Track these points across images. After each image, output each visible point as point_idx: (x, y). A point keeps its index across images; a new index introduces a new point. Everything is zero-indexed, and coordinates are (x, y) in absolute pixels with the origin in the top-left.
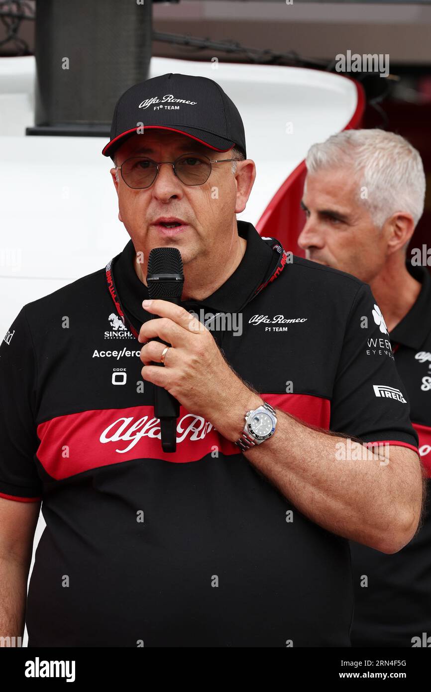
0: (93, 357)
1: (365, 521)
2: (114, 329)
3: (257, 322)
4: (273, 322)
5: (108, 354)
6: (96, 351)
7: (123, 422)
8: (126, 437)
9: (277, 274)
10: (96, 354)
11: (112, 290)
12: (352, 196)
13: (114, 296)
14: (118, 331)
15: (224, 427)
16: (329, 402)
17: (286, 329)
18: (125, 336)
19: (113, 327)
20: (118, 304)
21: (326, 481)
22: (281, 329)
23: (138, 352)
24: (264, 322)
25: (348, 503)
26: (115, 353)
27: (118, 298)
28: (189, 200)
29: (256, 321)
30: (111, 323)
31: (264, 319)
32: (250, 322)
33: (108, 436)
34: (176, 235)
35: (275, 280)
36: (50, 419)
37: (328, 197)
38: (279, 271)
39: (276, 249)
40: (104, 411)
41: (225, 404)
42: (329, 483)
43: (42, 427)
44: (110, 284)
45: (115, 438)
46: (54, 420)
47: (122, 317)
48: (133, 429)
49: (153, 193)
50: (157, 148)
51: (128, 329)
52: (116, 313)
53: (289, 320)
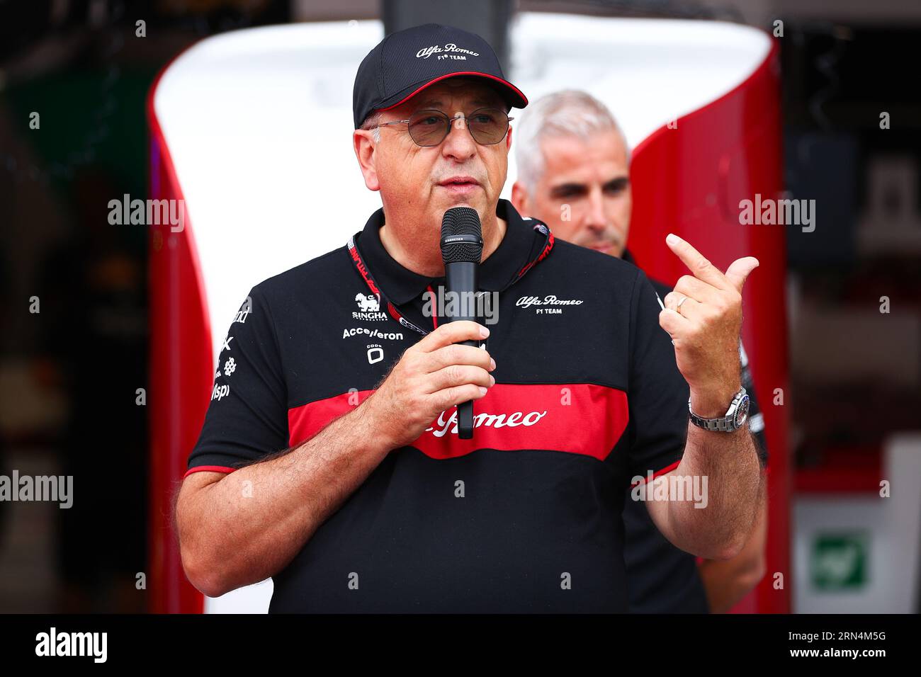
0: (344, 337)
2: (362, 310)
3: (526, 305)
4: (545, 303)
5: (359, 332)
6: (346, 331)
9: (546, 253)
10: (346, 334)
11: (362, 268)
13: (364, 274)
14: (368, 312)
17: (559, 311)
18: (376, 317)
19: (361, 308)
20: (370, 282)
22: (554, 311)
23: (391, 334)
24: (535, 304)
26: (366, 332)
27: (370, 274)
28: (482, 158)
29: (525, 303)
30: (359, 304)
31: (534, 301)
32: (517, 304)
34: (468, 193)
35: (543, 259)
38: (548, 250)
39: (537, 229)
44: (358, 262)
47: (378, 295)
49: (447, 150)
50: (447, 101)
51: (382, 310)
52: (367, 292)
53: (562, 302)
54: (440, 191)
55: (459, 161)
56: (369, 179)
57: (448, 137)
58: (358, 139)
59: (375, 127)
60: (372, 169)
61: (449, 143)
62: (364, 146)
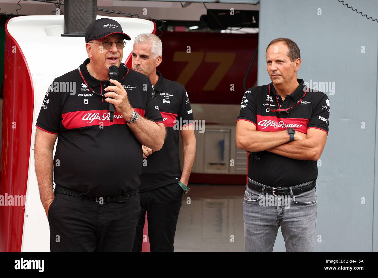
0: (78, 96)
1: (154, 143)
4: (128, 88)
5: (82, 95)
6: (79, 94)
7: (89, 115)
8: (90, 119)
11: (82, 77)
12: (150, 51)
13: (83, 79)
14: (85, 88)
15: (126, 117)
16: (144, 110)
17: (131, 90)
18: (87, 90)
19: (83, 87)
20: (85, 81)
21: (148, 132)
23: (91, 95)
25: (152, 138)
26: (84, 95)
27: (85, 79)
31: (125, 87)
33: (85, 118)
35: (127, 75)
36: (67, 113)
37: (143, 51)
39: (124, 66)
40: (83, 111)
41: (128, 111)
42: (149, 133)
43: (63, 115)
44: (81, 75)
45: (87, 119)
46: (68, 113)
47: (87, 84)
48: (92, 117)
49: (111, 50)
50: (111, 38)
51: (88, 88)
52: (84, 83)
53: (132, 87)
54: (108, 61)
55: (113, 53)
56: (89, 55)
57: (111, 47)
58: (87, 45)
59: (92, 43)
60: (90, 53)
61: (112, 49)
62: (89, 47)
